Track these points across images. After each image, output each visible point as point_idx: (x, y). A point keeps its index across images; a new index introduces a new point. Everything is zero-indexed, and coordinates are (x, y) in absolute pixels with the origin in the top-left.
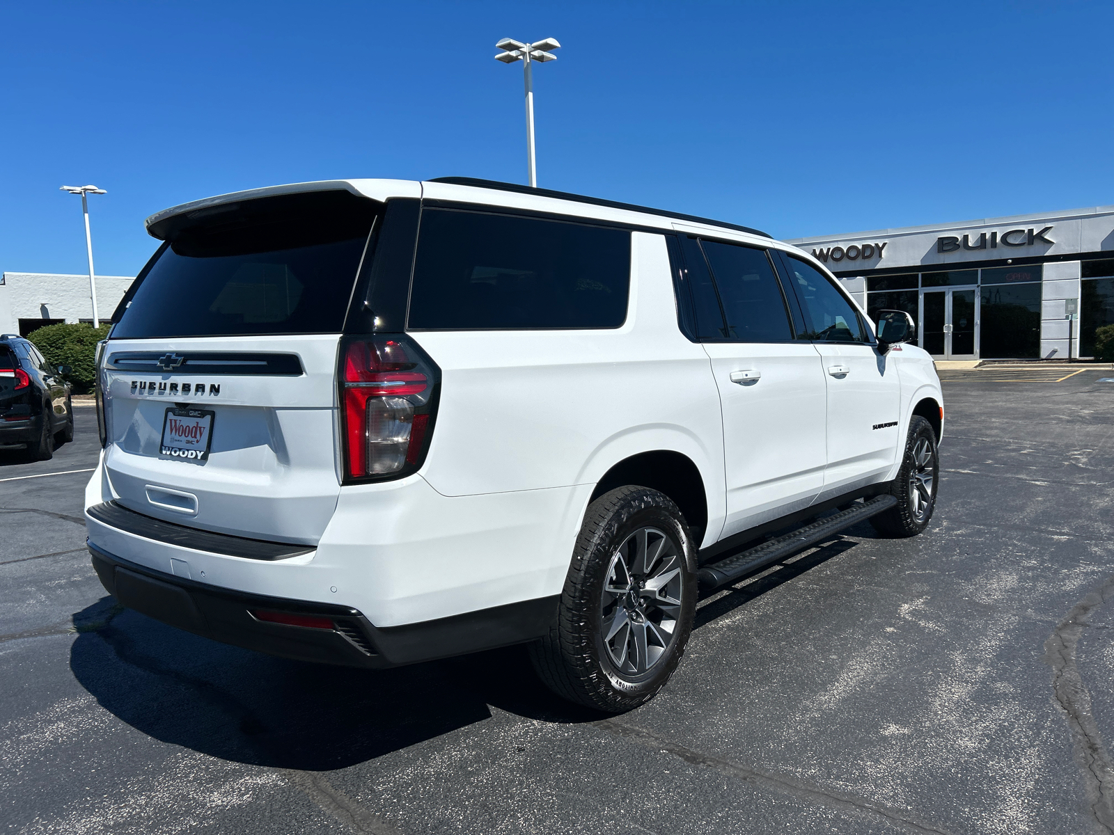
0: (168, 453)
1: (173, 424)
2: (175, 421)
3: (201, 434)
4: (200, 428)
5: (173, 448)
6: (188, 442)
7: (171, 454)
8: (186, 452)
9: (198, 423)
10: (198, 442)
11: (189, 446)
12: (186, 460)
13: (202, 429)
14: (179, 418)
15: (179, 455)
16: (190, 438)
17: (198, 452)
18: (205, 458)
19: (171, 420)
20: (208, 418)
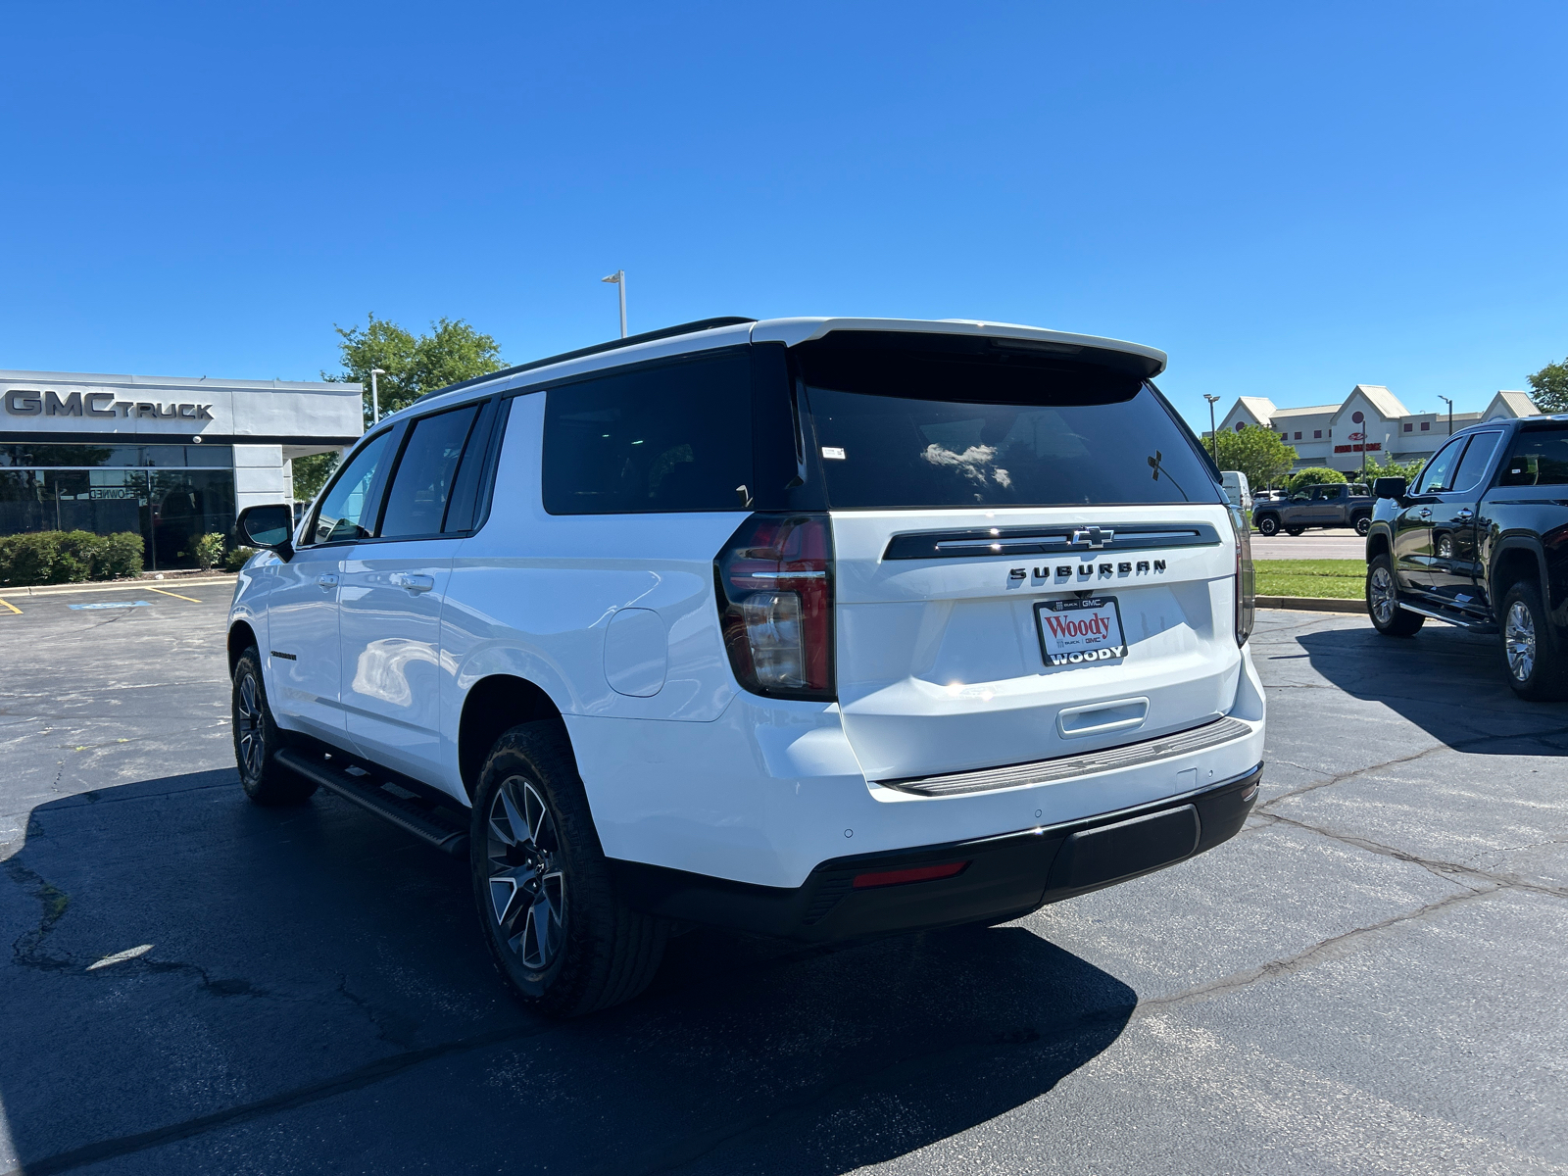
0: (1064, 661)
1: (1055, 624)
2: (1057, 619)
3: (1106, 628)
4: (1102, 620)
5: (1069, 654)
6: (1089, 641)
7: (1069, 662)
8: (1094, 654)
9: (1096, 615)
10: (1104, 637)
11: (1094, 645)
12: (1098, 662)
13: (1106, 621)
14: (1061, 614)
15: (1084, 660)
16: (1090, 635)
17: (1113, 649)
18: (1125, 653)
19: (1048, 619)
20: (1110, 605)
